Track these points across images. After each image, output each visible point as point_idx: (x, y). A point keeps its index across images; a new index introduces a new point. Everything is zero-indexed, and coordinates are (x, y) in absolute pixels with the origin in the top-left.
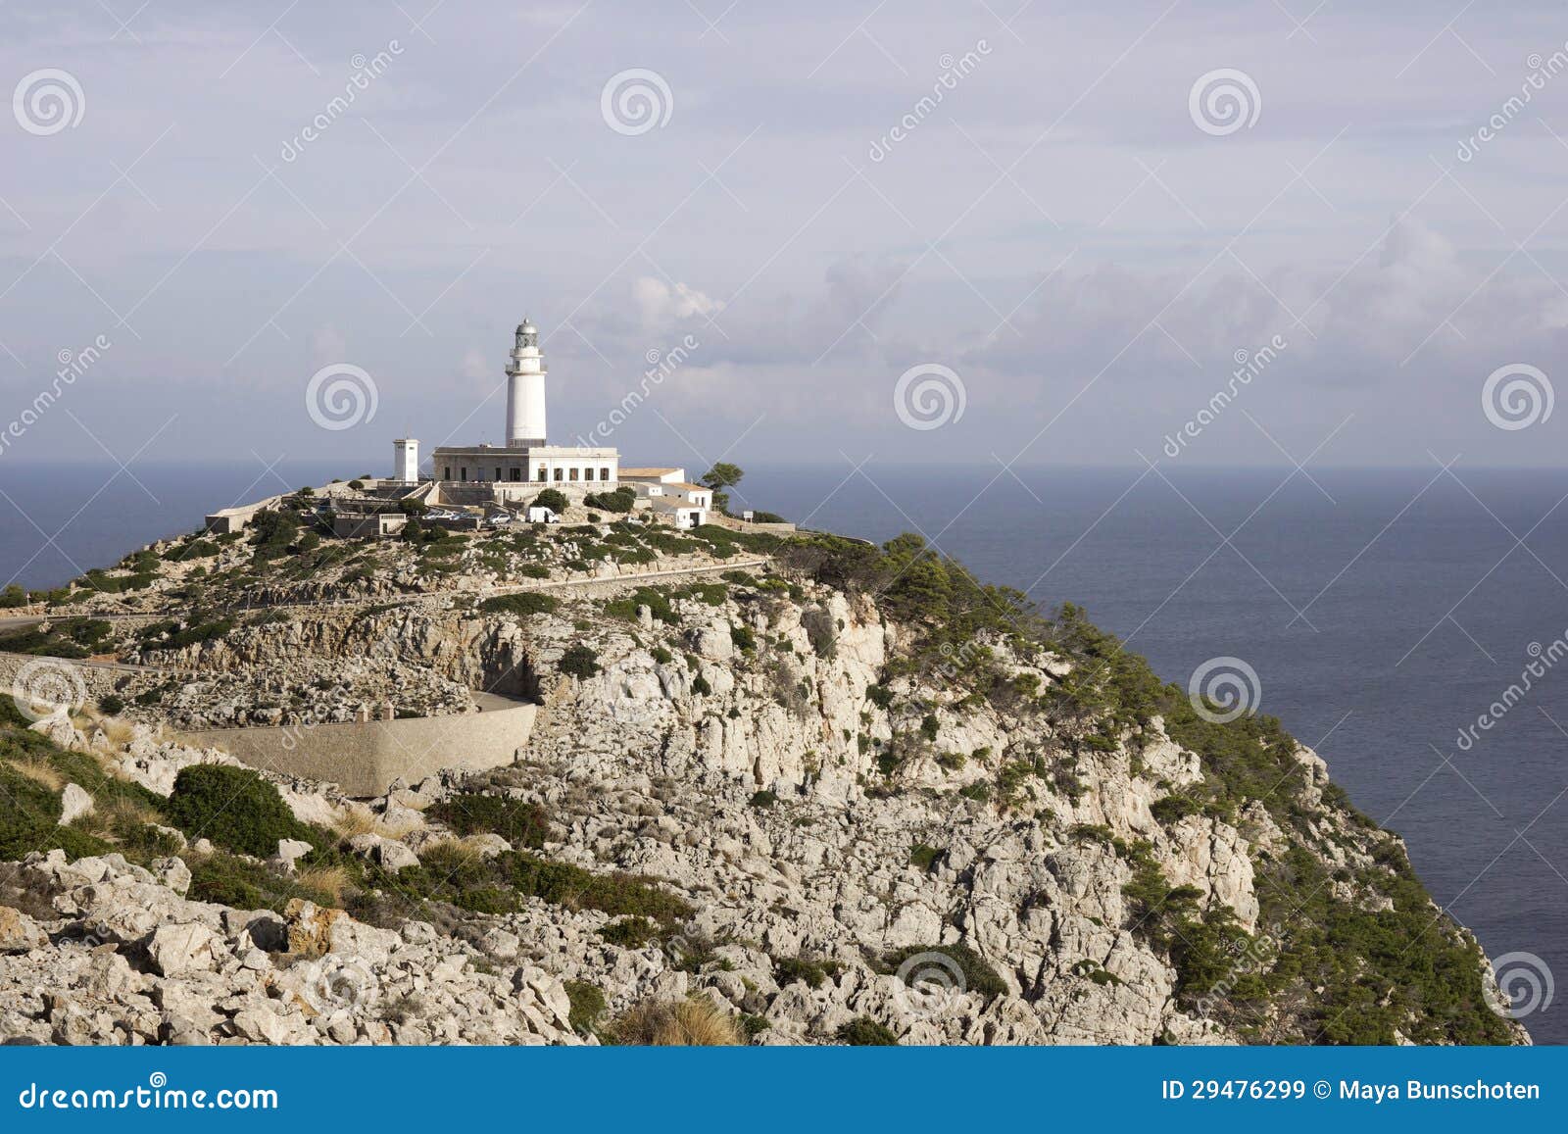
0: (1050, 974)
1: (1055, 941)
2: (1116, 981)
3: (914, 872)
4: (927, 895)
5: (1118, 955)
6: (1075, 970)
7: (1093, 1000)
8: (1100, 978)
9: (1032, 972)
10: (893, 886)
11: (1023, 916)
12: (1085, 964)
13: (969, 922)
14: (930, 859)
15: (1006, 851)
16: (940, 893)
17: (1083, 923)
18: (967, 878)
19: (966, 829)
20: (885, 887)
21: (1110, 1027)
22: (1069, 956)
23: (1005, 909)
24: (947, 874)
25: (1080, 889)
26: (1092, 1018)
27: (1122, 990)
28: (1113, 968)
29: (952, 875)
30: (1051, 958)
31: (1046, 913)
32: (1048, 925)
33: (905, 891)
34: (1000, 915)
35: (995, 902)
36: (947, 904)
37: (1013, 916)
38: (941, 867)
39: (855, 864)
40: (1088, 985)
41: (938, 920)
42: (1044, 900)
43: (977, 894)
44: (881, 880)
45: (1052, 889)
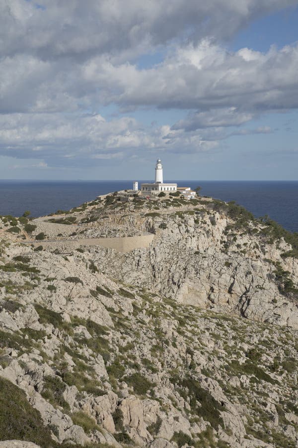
0: (251, 287)
1: (252, 281)
2: (264, 289)
3: (225, 267)
4: (227, 272)
5: (265, 284)
6: (256, 287)
7: (260, 292)
8: (261, 288)
9: (248, 287)
10: (221, 270)
11: (246, 276)
12: (258, 285)
13: (235, 277)
14: (228, 265)
15: (243, 263)
16: (230, 271)
17: (258, 278)
18: (236, 268)
19: (236, 259)
20: (219, 270)
21: (263, 298)
22: (255, 284)
23: (243, 275)
24: (231, 268)
25: (258, 271)
26: (259, 296)
27: (266, 291)
28: (264, 286)
29: (233, 268)
30: (252, 284)
31: (251, 276)
32: (251, 278)
33: (223, 271)
34: (242, 276)
35: (241, 274)
36: (232, 274)
37: (244, 276)
38: (231, 266)
39: (214, 265)
40: (259, 290)
41: (229, 276)
42: (250, 273)
43: (237, 272)
44: (219, 269)
45: (252, 271)
